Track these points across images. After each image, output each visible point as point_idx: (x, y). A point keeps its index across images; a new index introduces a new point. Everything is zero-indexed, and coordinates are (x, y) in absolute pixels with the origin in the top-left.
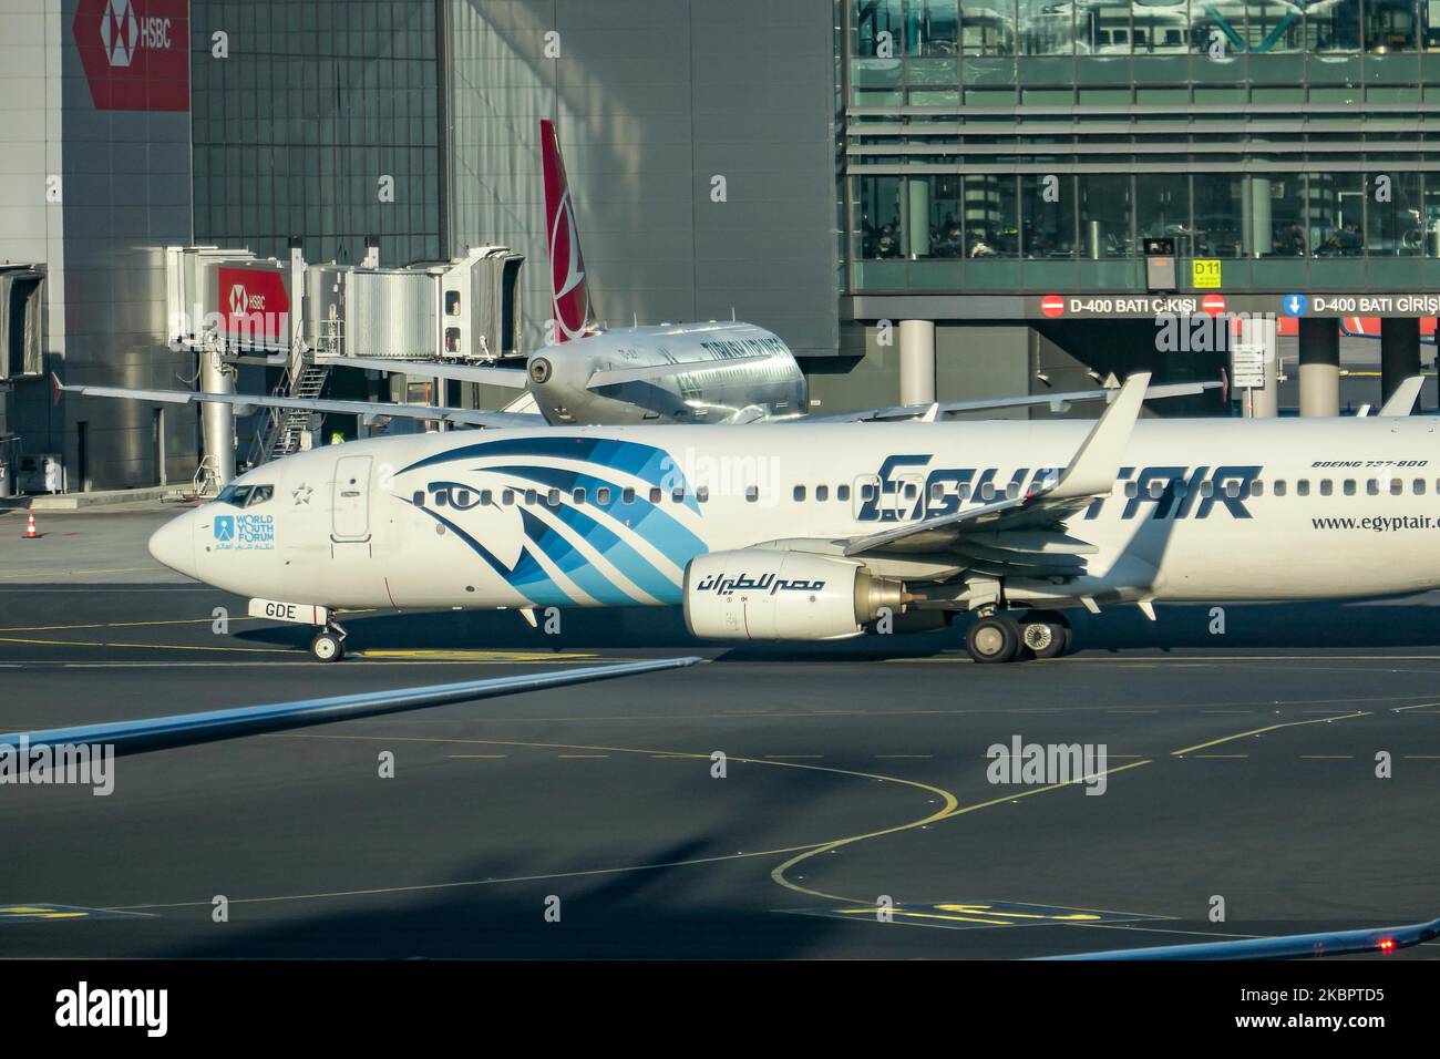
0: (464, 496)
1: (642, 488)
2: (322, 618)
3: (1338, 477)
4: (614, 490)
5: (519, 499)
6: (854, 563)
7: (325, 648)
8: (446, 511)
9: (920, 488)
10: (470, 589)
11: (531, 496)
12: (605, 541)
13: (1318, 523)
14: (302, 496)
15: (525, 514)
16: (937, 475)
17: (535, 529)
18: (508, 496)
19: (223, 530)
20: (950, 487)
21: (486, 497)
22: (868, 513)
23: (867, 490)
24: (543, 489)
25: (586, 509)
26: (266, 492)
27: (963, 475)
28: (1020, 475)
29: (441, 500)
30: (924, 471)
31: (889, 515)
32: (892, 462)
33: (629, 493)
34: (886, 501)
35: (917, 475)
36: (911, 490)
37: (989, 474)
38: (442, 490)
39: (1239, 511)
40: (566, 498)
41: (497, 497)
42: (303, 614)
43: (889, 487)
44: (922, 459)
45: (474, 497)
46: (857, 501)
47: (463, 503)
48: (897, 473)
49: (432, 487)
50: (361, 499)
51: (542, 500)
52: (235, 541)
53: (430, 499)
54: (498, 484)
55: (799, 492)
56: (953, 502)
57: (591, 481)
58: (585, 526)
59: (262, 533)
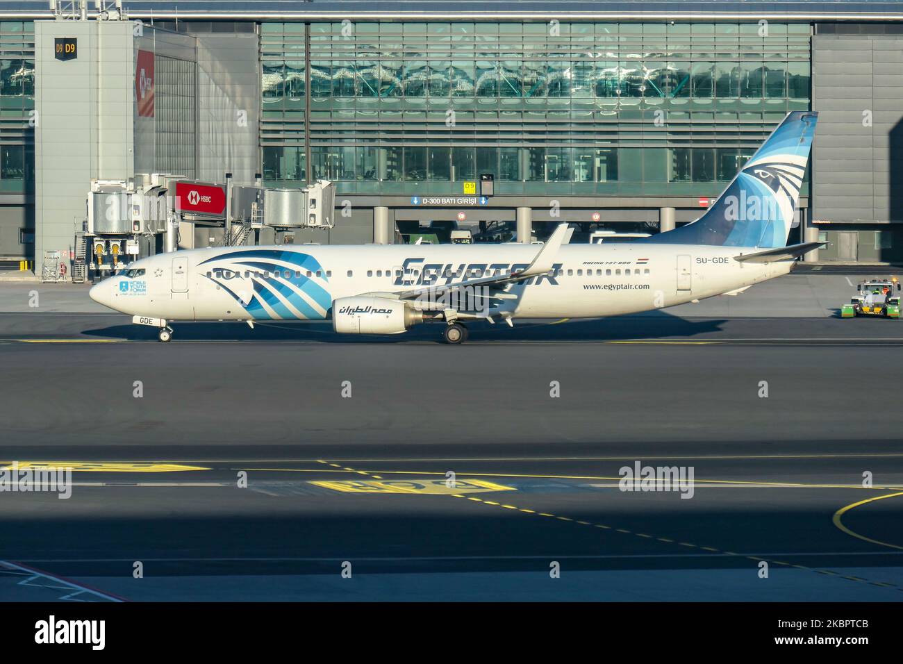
0: (228, 274)
1: (303, 271)
2: (164, 324)
3: (594, 268)
4: (292, 272)
5: (252, 275)
6: (403, 302)
7: (165, 336)
8: (221, 280)
9: (420, 272)
10: (229, 312)
11: (256, 273)
12: (287, 292)
13: (586, 287)
14: (158, 273)
15: (254, 281)
16: (427, 267)
17: (258, 287)
18: (247, 274)
19: (123, 287)
20: (433, 271)
21: (238, 274)
22: (399, 282)
23: (398, 272)
24: (262, 271)
25: (280, 279)
26: (141, 272)
27: (438, 267)
28: (462, 267)
29: (218, 275)
30: (422, 265)
31: (407, 283)
32: (408, 261)
33: (298, 273)
34: (406, 277)
35: (419, 267)
36: (416, 272)
37: (449, 266)
38: (219, 271)
39: (553, 282)
40: (271, 275)
41: (242, 274)
42: (156, 322)
43: (407, 271)
44: (421, 260)
45: (232, 275)
46: (394, 277)
47: (228, 277)
48: (410, 266)
49: (215, 270)
50: (185, 274)
51: (261, 276)
52: (129, 292)
53: (214, 275)
54: (243, 269)
55: (370, 273)
56: (434, 278)
57: (282, 269)
58: (280, 287)
59: (141, 288)
